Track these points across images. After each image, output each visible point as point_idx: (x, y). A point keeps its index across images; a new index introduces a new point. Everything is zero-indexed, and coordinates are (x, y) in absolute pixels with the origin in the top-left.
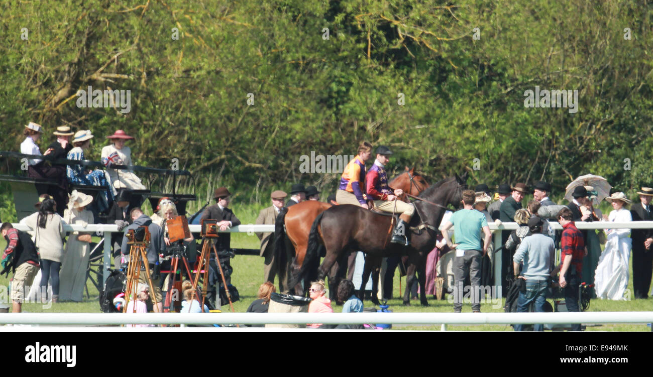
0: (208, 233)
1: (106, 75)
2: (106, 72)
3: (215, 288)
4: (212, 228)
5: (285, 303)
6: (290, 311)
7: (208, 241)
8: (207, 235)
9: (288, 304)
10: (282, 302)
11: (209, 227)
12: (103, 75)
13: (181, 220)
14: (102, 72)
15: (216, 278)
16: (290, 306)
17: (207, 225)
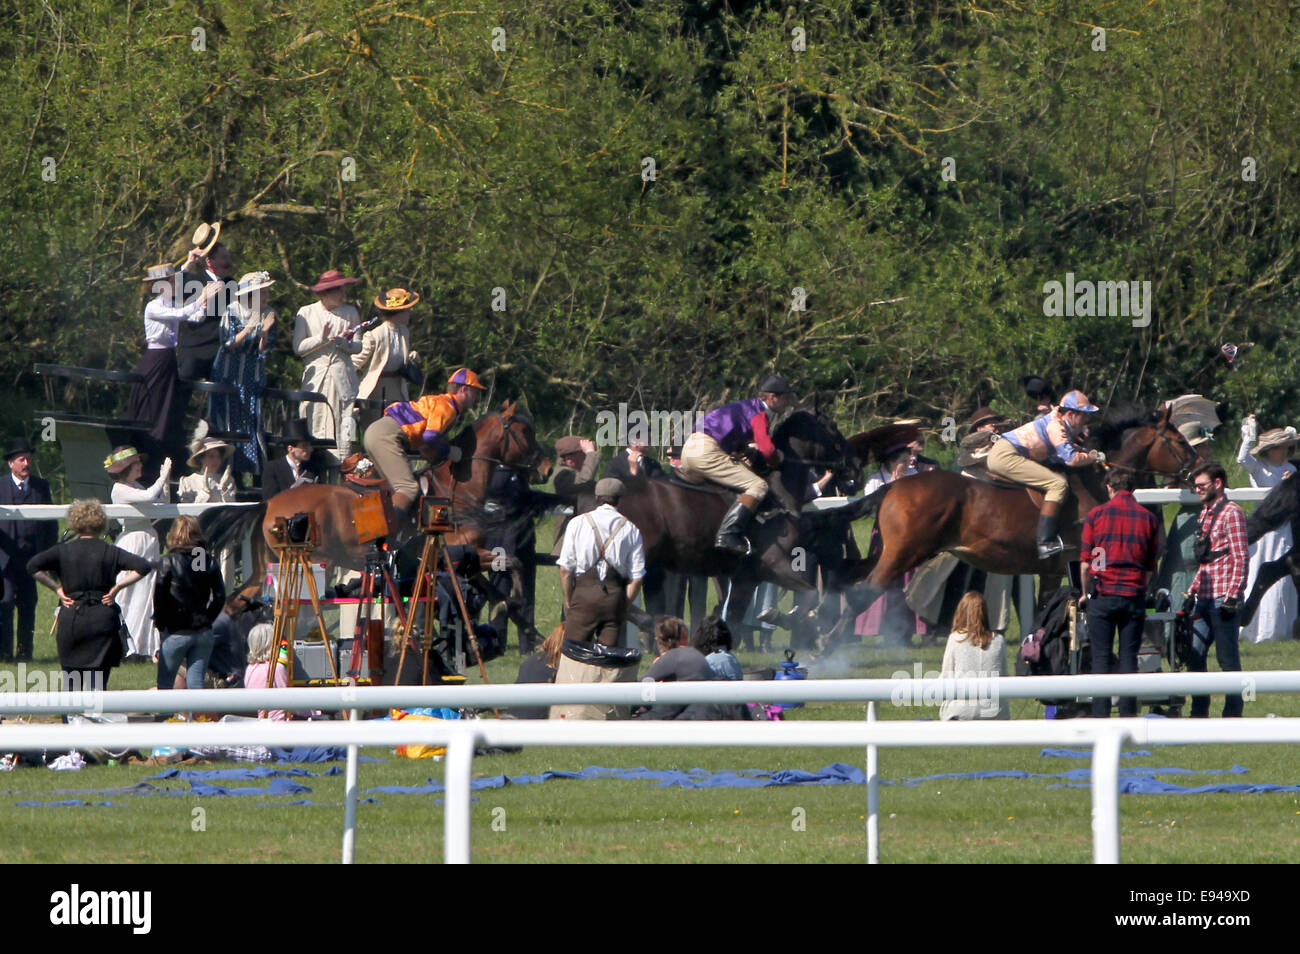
0: (433, 524)
1: (268, 207)
2: (268, 202)
3: (453, 632)
4: (440, 515)
5: (590, 662)
6: (599, 679)
7: (432, 541)
8: (431, 528)
9: (597, 665)
10: (583, 661)
11: (435, 512)
12: (262, 207)
13: (379, 500)
14: (261, 201)
15: (454, 612)
16: (599, 668)
17: (431, 509)
